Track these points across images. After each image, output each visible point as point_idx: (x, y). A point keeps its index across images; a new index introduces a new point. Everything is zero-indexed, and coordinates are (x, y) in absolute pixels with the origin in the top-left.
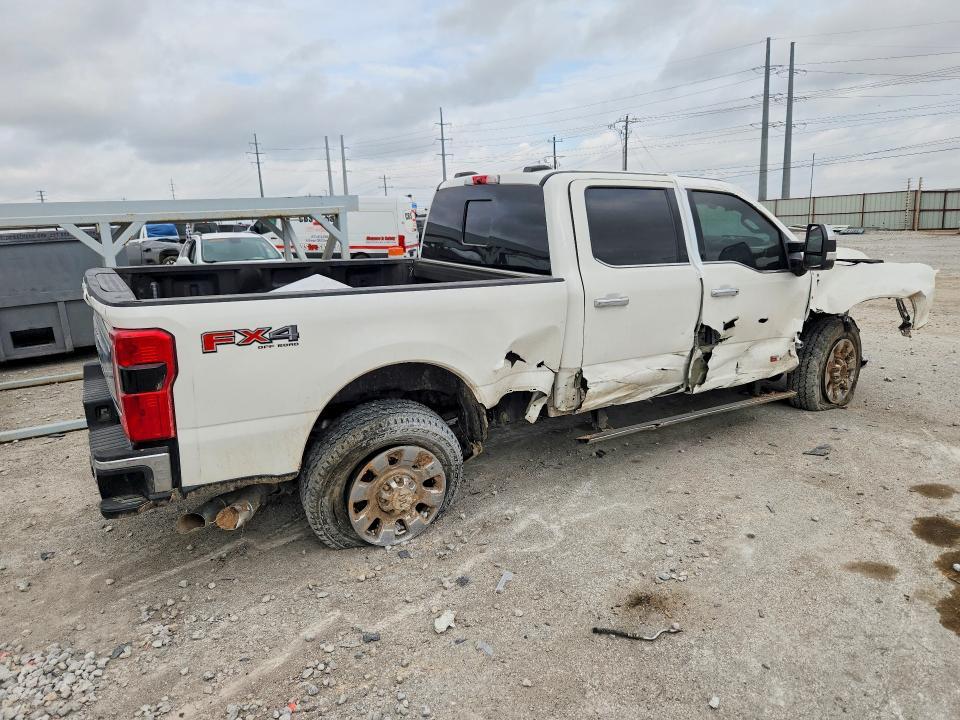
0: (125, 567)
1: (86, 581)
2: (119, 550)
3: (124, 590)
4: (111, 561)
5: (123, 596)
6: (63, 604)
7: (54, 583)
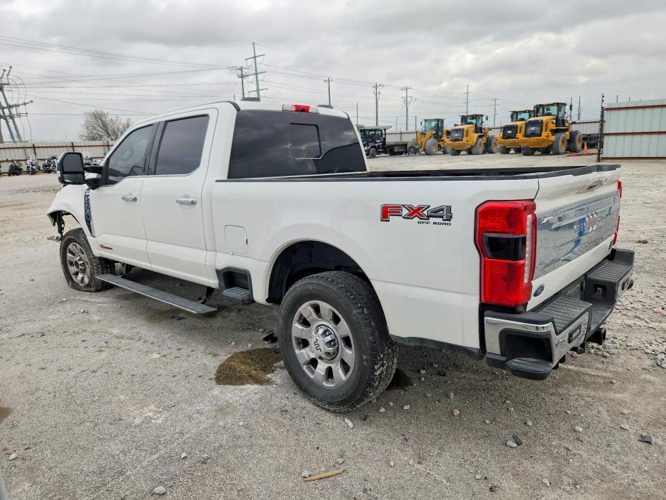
0: (595, 389)
1: (626, 396)
2: (589, 405)
3: (608, 375)
4: (600, 399)
5: (611, 372)
6: (650, 389)
7: (650, 408)
